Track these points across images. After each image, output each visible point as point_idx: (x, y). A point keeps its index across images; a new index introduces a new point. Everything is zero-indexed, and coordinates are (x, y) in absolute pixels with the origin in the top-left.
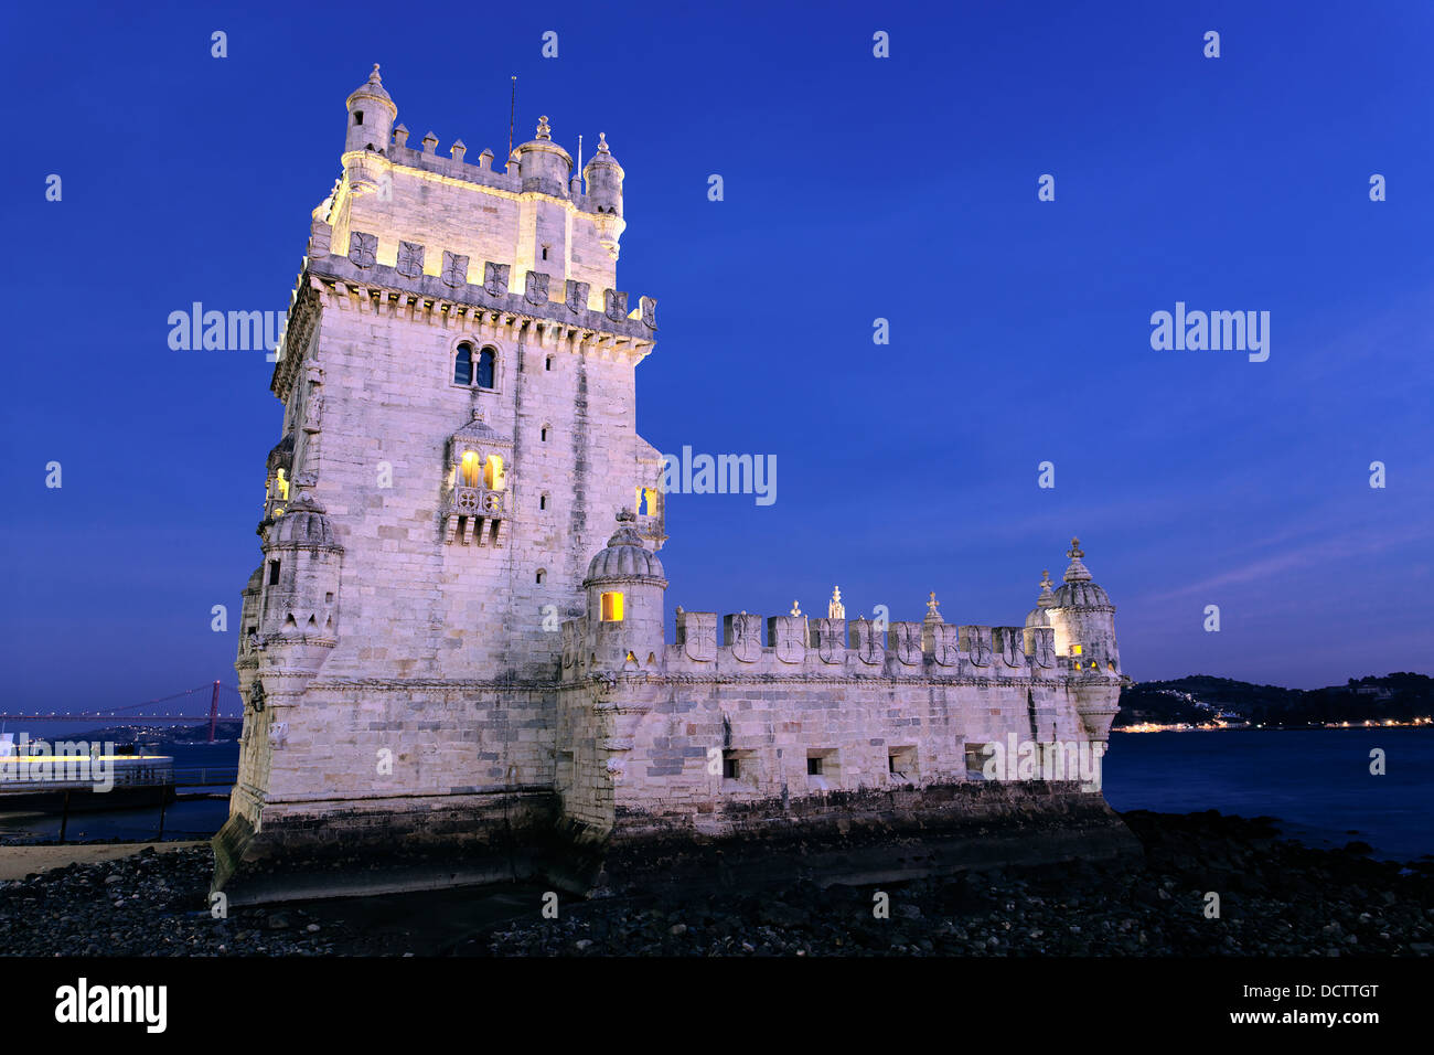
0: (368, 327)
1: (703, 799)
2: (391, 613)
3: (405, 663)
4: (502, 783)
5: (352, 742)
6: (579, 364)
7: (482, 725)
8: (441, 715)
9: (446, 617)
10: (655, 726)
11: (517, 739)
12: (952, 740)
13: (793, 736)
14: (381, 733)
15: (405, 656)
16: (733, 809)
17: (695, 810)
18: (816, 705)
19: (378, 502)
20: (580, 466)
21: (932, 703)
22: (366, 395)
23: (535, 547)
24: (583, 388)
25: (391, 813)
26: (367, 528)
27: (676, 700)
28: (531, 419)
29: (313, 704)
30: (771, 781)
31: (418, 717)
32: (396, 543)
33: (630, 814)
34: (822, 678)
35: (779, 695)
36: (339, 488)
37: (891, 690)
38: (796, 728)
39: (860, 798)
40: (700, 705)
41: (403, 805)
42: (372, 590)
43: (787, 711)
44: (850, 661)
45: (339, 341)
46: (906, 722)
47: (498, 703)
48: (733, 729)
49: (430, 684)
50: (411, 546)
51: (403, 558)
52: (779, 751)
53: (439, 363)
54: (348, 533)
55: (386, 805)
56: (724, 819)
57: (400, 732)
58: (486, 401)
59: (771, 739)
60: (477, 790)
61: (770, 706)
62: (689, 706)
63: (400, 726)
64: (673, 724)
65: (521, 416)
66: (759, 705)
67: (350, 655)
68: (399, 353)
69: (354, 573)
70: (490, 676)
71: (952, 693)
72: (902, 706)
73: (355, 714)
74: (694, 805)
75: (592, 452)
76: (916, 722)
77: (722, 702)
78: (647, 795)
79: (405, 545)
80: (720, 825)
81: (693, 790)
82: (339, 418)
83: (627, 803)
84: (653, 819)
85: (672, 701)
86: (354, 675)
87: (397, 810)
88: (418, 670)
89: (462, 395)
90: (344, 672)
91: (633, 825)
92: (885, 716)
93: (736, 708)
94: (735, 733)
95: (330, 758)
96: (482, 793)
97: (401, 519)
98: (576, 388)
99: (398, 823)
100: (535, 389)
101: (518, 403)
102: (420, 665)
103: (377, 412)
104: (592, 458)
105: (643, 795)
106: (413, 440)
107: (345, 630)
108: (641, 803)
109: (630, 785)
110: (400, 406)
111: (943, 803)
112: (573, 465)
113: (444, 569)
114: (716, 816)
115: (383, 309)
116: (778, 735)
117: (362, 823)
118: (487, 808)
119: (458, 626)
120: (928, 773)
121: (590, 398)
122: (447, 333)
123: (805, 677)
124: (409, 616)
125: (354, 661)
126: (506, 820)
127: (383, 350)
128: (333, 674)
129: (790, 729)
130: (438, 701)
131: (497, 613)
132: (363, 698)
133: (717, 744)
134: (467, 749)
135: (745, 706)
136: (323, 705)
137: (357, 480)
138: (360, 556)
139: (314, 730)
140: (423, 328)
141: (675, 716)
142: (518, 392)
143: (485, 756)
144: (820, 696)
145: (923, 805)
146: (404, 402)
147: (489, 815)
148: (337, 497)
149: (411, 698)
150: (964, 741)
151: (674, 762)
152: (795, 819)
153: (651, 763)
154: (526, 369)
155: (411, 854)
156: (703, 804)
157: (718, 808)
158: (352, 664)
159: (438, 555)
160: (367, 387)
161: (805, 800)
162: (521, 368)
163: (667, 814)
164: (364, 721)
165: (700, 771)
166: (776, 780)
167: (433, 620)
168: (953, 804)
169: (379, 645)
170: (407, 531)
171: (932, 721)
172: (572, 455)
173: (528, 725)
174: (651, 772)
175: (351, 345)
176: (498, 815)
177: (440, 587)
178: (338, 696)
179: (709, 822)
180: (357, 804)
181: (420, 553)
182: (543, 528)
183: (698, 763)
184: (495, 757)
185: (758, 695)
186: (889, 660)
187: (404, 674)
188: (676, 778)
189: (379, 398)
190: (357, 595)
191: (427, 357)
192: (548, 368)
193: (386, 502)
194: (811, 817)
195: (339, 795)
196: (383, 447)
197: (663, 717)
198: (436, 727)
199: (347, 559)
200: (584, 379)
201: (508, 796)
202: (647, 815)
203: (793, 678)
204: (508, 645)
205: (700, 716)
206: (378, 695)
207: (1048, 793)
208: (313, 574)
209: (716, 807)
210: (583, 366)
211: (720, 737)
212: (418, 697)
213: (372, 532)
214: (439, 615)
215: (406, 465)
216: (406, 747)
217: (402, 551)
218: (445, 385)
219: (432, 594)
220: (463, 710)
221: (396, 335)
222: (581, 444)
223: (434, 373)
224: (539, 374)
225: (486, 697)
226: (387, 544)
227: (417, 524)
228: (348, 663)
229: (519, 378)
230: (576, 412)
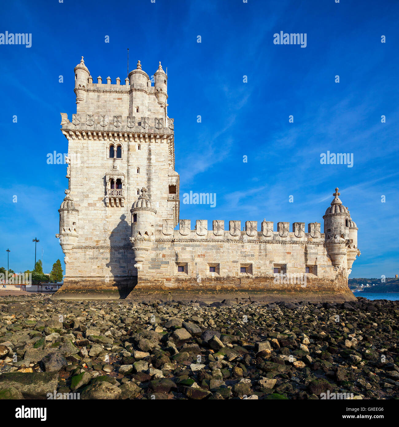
0: (81, 144)
1: (168, 277)
2: (93, 228)
3: (97, 241)
4: (126, 275)
5: (84, 262)
6: (148, 146)
7: (120, 258)
8: (108, 255)
10: (152, 254)
11: (130, 263)
12: (268, 262)
13: (202, 259)
14: (92, 260)
15: (97, 239)
16: (178, 280)
17: (165, 280)
18: (211, 249)
19: (87, 196)
20: (149, 180)
21: (260, 249)
22: (82, 165)
24: (150, 154)
25: (95, 281)
26: (85, 204)
27: (159, 247)
28: (133, 166)
29: (74, 252)
30: (193, 272)
31: (102, 256)
32: (93, 207)
33: (143, 280)
34: (213, 241)
35: (196, 246)
36: (76, 193)
37: (242, 245)
38: (203, 256)
39: (227, 280)
40: (167, 248)
41: (99, 279)
42: (87, 222)
43: (200, 251)
44: (226, 235)
45: (73, 150)
46: (249, 255)
47: (125, 252)
48: (179, 256)
49: (104, 247)
50: (97, 208)
51: (95, 212)
52: (196, 264)
53: (103, 152)
54: (80, 206)
55: (94, 279)
56: (175, 283)
57: (97, 260)
58: (118, 162)
59: (193, 259)
60: (119, 276)
61: (193, 249)
62: (163, 249)
63: (97, 258)
64: (157, 254)
65: (129, 165)
66: (188, 249)
67: (82, 240)
68: (91, 151)
69: (82, 217)
70: (122, 244)
71: (269, 246)
72: (247, 250)
73: (85, 255)
74: (165, 278)
75: (153, 175)
76: (253, 255)
77: (175, 248)
78: (148, 275)
79: (95, 208)
80: (173, 284)
81: (164, 274)
82: (75, 172)
83: (142, 277)
84: (151, 282)
85: (157, 247)
86: (84, 245)
87: (97, 280)
89: (111, 161)
90: (81, 244)
91: (144, 283)
92: (239, 253)
93: (180, 250)
94: (180, 257)
95: (79, 266)
96: (120, 277)
97: (94, 201)
98: (147, 154)
99: (97, 283)
100: (133, 156)
101: (128, 162)
102: (102, 242)
103: (86, 170)
104: (153, 176)
105: (147, 274)
106: (96, 177)
107: (80, 232)
108: (146, 277)
109: (143, 272)
110: (92, 167)
111: (262, 283)
112: (147, 180)
113: (107, 214)
114: (172, 282)
115: (85, 138)
116: (196, 258)
117: (88, 283)
118: (122, 281)
120: (256, 273)
121: (153, 157)
122: (105, 142)
123: (207, 240)
124: (98, 228)
125: (84, 241)
126: (127, 284)
127: (86, 150)
128: (78, 244)
129: (201, 256)
130: (107, 252)
131: (123, 227)
132: (87, 251)
133: (173, 260)
134: (116, 265)
135: (183, 249)
136: (77, 253)
137: (81, 190)
138: (83, 212)
139: (75, 259)
140: (97, 141)
141: (158, 252)
142: (128, 158)
143: (121, 267)
144: (213, 246)
145: (253, 283)
146: (93, 165)
147: (122, 283)
148: (76, 196)
149: (99, 251)
150: (273, 263)
151: (157, 265)
152: (201, 285)
153: (150, 265)
154: (130, 150)
155: (99, 291)
156: (168, 278)
157: (173, 280)
158: (83, 242)
159: (105, 210)
160: (82, 162)
161: (205, 279)
162: (129, 150)
163: (155, 280)
164: (88, 257)
165: (166, 268)
166: (194, 272)
167: (104, 229)
168: (266, 283)
169: (90, 237)
170: (96, 204)
171: (260, 255)
172: (146, 177)
174: (149, 268)
175: (77, 151)
176: (125, 283)
177: (106, 220)
178: (80, 250)
179: (170, 284)
180: (87, 278)
181: (100, 210)
183: (166, 266)
184: (124, 267)
185: (189, 246)
186: (242, 234)
187: (97, 244)
188: (158, 270)
189: (86, 165)
190: (83, 223)
191: (99, 151)
192: (139, 149)
193: (89, 196)
194: (207, 284)
195: (82, 276)
196: (88, 180)
197: (154, 252)
198: (106, 259)
199: (80, 213)
200: (150, 151)
201: (128, 278)
202: (149, 280)
203: (202, 240)
204: (127, 236)
205: (167, 252)
206: (90, 250)
207: (310, 282)
208: (69, 217)
209: (172, 279)
210: (150, 146)
211: (174, 258)
212: (101, 251)
214: (106, 228)
215: (94, 184)
216: (99, 264)
217: (95, 210)
218: (105, 159)
219: (104, 222)
220: (114, 254)
221: (90, 145)
222: (149, 173)
223: (102, 155)
224: (135, 151)
225: (121, 251)
226: (90, 208)
227: (99, 202)
228: (82, 242)
229: (128, 154)
230: (148, 162)
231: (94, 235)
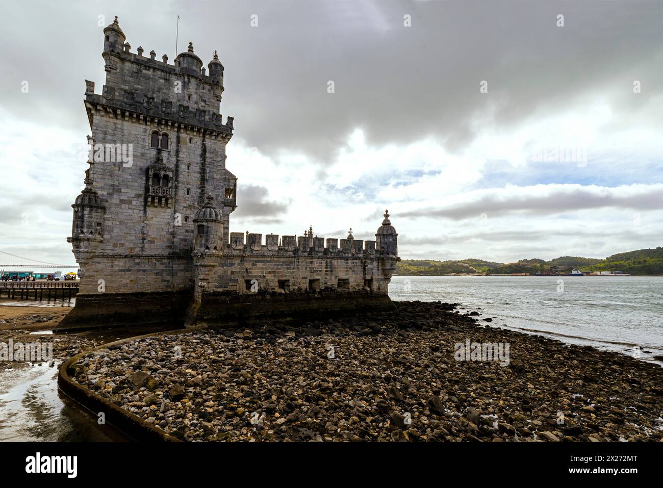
0: (113, 124)
2: (125, 231)
3: (131, 249)
4: (171, 291)
6: (203, 141)
7: (163, 270)
8: (147, 267)
9: (148, 232)
10: (218, 272)
11: (177, 275)
12: (333, 278)
13: (273, 276)
14: (123, 272)
15: (132, 246)
18: (282, 265)
19: (119, 191)
20: (203, 180)
21: (327, 265)
23: (184, 209)
24: (204, 151)
26: (115, 200)
27: (227, 263)
28: (183, 162)
29: (95, 262)
31: (137, 267)
32: (127, 205)
35: (268, 262)
36: (103, 185)
37: (311, 261)
38: (273, 273)
40: (236, 265)
42: (118, 223)
43: (270, 267)
45: (101, 128)
46: (317, 271)
47: (169, 263)
49: (142, 256)
50: (133, 207)
51: (130, 211)
52: (267, 281)
53: (144, 139)
54: (107, 202)
57: (130, 272)
58: (164, 154)
59: (263, 276)
60: (160, 292)
61: (264, 265)
62: (232, 265)
63: (130, 270)
64: (225, 271)
65: (179, 160)
66: (259, 265)
67: (109, 246)
68: (126, 135)
69: (110, 216)
70: (166, 254)
71: (335, 262)
72: (315, 266)
75: (208, 175)
76: (320, 271)
77: (245, 264)
79: (131, 207)
81: (233, 293)
85: (225, 263)
86: (111, 253)
88: (137, 251)
89: (154, 151)
90: (107, 252)
92: (308, 269)
94: (250, 274)
97: (129, 197)
98: (201, 151)
100: (184, 150)
101: (177, 156)
102: (138, 249)
104: (207, 177)
107: (107, 236)
112: (200, 179)
113: (147, 216)
115: (119, 117)
116: (266, 275)
119: (153, 236)
120: (323, 288)
121: (208, 154)
122: (147, 127)
123: (278, 256)
124: (133, 232)
125: (111, 247)
128: (103, 252)
129: (271, 273)
130: (145, 262)
131: (169, 232)
132: (115, 261)
133: (243, 277)
134: (157, 278)
135: (253, 265)
136: (99, 263)
137: (110, 182)
138: (112, 209)
139: (96, 271)
140: (137, 125)
141: (226, 268)
142: (177, 151)
143: (164, 281)
144: (284, 262)
148: (102, 188)
149: (134, 261)
150: (338, 278)
151: (224, 284)
153: (216, 284)
154: (180, 143)
158: (110, 248)
159: (144, 211)
162: (178, 142)
164: (116, 268)
165: (235, 287)
167: (143, 234)
169: (121, 242)
170: (131, 201)
171: (326, 271)
172: (199, 176)
173: (181, 270)
174: (216, 287)
175: (106, 131)
177: (146, 222)
178: (105, 260)
181: (137, 210)
182: (188, 202)
183: (234, 284)
184: (168, 281)
185: (259, 262)
187: (131, 252)
188: (226, 289)
190: (111, 224)
191: (139, 136)
192: (190, 143)
193: (122, 191)
196: (121, 170)
197: (222, 269)
198: (144, 271)
199: (107, 211)
200: (205, 147)
203: (273, 256)
204: (173, 243)
205: (236, 268)
206: (121, 260)
208: (91, 216)
211: (244, 275)
212: (137, 261)
213: (118, 202)
214: (145, 232)
215: (131, 177)
216: (133, 277)
217: (129, 209)
218: (147, 147)
219: (142, 225)
220: (155, 265)
221: (125, 127)
222: (203, 171)
223: (142, 143)
224: (186, 144)
225: (164, 261)
226: (123, 206)
227: (136, 199)
228: (108, 248)
229: (178, 146)
230: (201, 159)
231: (127, 241)
